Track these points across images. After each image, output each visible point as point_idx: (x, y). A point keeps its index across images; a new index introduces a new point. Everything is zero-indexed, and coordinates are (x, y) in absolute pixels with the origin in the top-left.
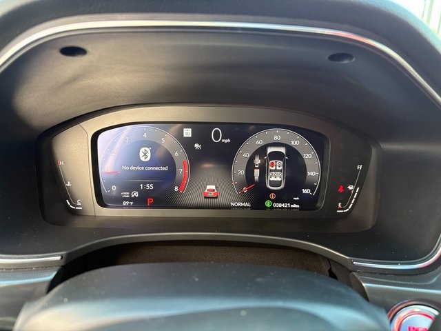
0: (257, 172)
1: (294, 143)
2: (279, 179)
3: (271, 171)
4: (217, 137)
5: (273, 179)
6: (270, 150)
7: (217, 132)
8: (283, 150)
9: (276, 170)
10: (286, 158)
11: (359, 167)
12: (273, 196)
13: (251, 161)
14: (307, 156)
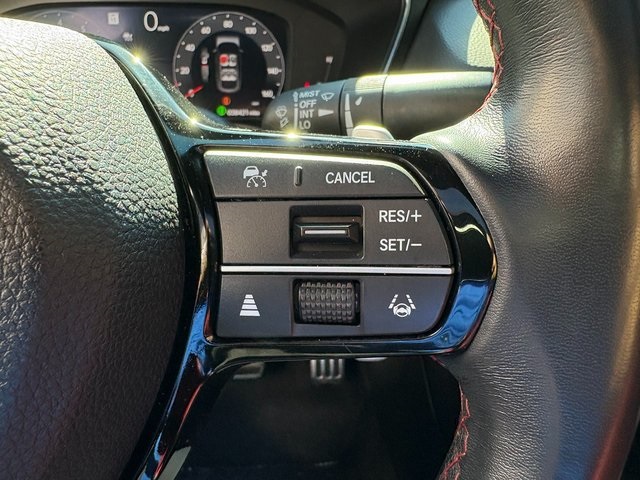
0: (205, 70)
1: (251, 31)
2: (233, 79)
3: (223, 68)
4: (151, 24)
5: (225, 79)
6: (220, 41)
7: (151, 18)
8: (236, 41)
9: (228, 67)
10: (241, 51)
11: (329, 60)
12: (226, 101)
13: (197, 56)
14: (267, 48)
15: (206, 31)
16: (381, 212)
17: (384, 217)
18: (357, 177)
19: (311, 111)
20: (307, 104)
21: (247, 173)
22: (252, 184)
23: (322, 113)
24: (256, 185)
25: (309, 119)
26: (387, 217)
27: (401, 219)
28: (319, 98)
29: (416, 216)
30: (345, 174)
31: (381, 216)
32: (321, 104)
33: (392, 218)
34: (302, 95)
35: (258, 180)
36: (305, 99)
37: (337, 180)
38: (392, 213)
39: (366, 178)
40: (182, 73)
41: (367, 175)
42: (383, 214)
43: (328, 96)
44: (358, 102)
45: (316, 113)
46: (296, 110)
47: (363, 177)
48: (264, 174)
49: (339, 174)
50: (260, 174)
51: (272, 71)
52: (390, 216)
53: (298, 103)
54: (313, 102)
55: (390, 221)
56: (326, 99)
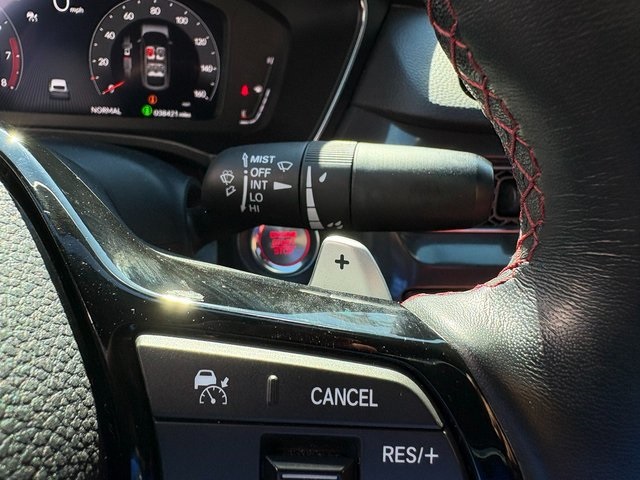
0: (127, 62)
1: (182, 21)
2: (161, 75)
3: (149, 61)
4: (62, 3)
5: (152, 74)
6: (146, 30)
8: (165, 31)
9: (155, 61)
10: (170, 43)
11: (270, 61)
12: (153, 100)
13: (117, 46)
14: (200, 42)
15: (129, 16)
16: (385, 448)
17: (389, 455)
18: (354, 397)
19: (265, 182)
20: (259, 172)
21: (201, 380)
22: (207, 399)
23: (278, 186)
24: (213, 401)
25: (261, 191)
26: (393, 456)
27: (411, 458)
28: (273, 166)
29: (432, 456)
30: (337, 390)
31: (385, 454)
32: (276, 175)
33: (400, 458)
34: (254, 159)
35: (215, 393)
36: (259, 165)
37: (326, 399)
38: (400, 451)
39: (366, 399)
40: (100, 64)
41: (367, 394)
42: (388, 451)
43: (286, 166)
44: (322, 179)
45: (270, 185)
46: (246, 178)
47: (361, 397)
48: (224, 384)
49: (328, 390)
50: (219, 384)
51: (206, 69)
52: (397, 454)
53: (249, 169)
54: (267, 172)
55: (397, 461)
56: (284, 169)
